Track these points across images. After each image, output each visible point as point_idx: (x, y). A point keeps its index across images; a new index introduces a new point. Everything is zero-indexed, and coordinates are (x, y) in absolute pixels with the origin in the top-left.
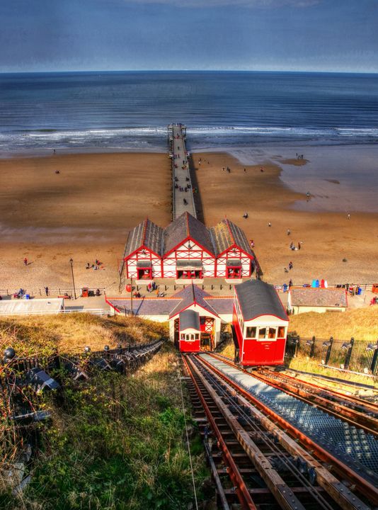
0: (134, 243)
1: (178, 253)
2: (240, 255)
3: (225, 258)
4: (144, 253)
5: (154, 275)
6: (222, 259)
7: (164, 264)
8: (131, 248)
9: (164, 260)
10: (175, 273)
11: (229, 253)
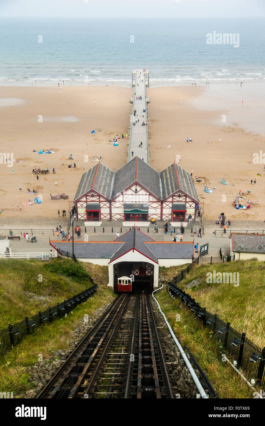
0: (85, 186)
2: (186, 199)
3: (171, 202)
4: (93, 196)
5: (102, 217)
6: (167, 203)
7: (112, 207)
8: (81, 191)
9: (112, 203)
10: (123, 215)
11: (174, 197)
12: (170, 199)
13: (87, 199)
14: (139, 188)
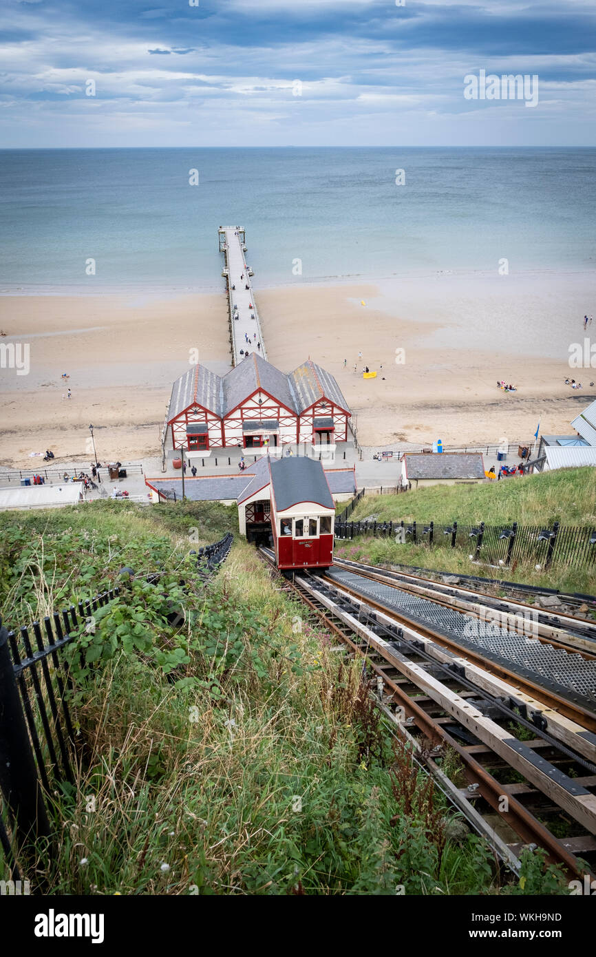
0: (182, 399)
1: (244, 411)
2: (332, 411)
3: (311, 416)
4: (196, 413)
5: (211, 443)
6: (306, 418)
7: (225, 427)
8: (177, 406)
9: (225, 422)
10: (242, 439)
11: (315, 409)
12: (310, 412)
13: (187, 417)
14: (264, 398)
